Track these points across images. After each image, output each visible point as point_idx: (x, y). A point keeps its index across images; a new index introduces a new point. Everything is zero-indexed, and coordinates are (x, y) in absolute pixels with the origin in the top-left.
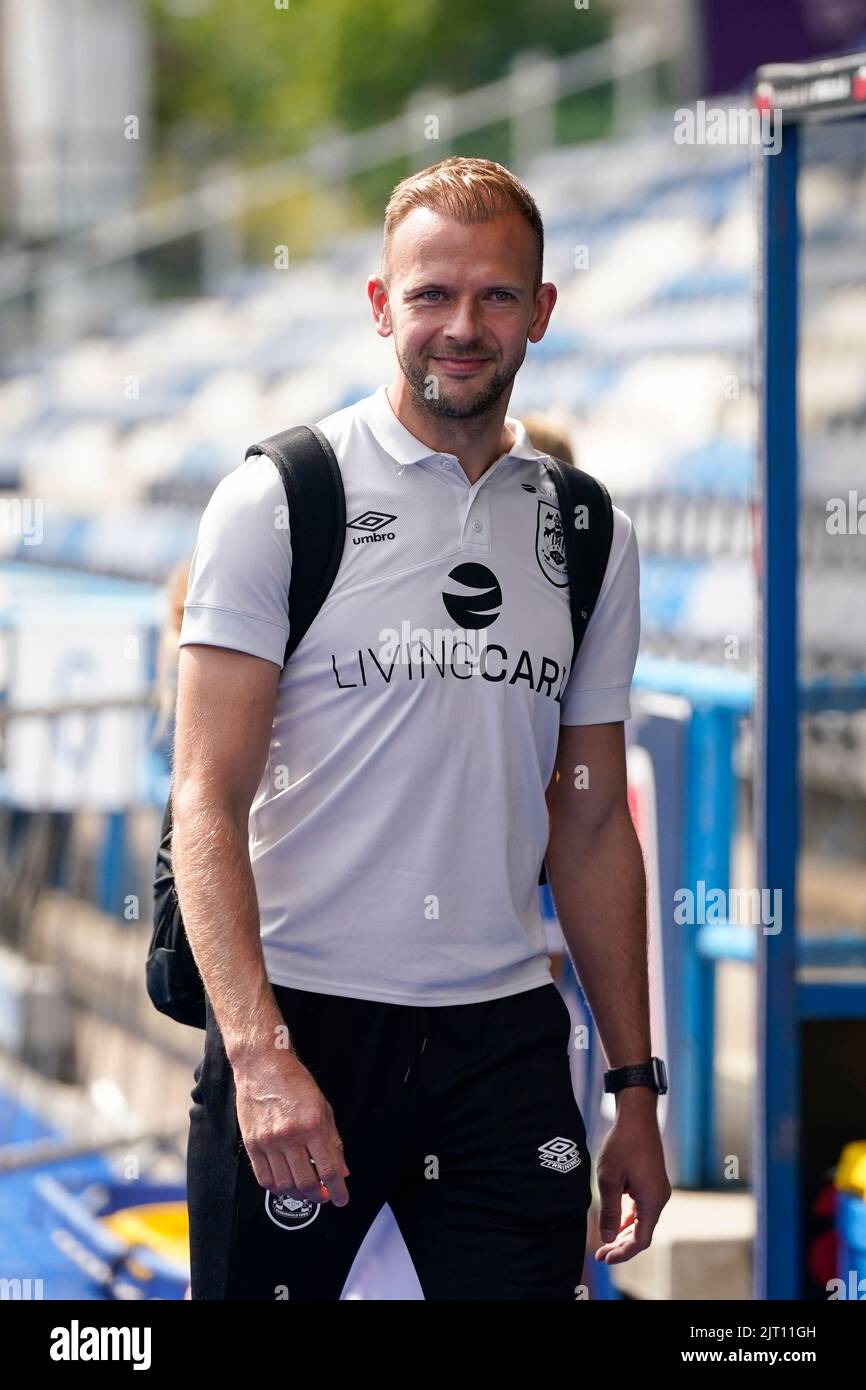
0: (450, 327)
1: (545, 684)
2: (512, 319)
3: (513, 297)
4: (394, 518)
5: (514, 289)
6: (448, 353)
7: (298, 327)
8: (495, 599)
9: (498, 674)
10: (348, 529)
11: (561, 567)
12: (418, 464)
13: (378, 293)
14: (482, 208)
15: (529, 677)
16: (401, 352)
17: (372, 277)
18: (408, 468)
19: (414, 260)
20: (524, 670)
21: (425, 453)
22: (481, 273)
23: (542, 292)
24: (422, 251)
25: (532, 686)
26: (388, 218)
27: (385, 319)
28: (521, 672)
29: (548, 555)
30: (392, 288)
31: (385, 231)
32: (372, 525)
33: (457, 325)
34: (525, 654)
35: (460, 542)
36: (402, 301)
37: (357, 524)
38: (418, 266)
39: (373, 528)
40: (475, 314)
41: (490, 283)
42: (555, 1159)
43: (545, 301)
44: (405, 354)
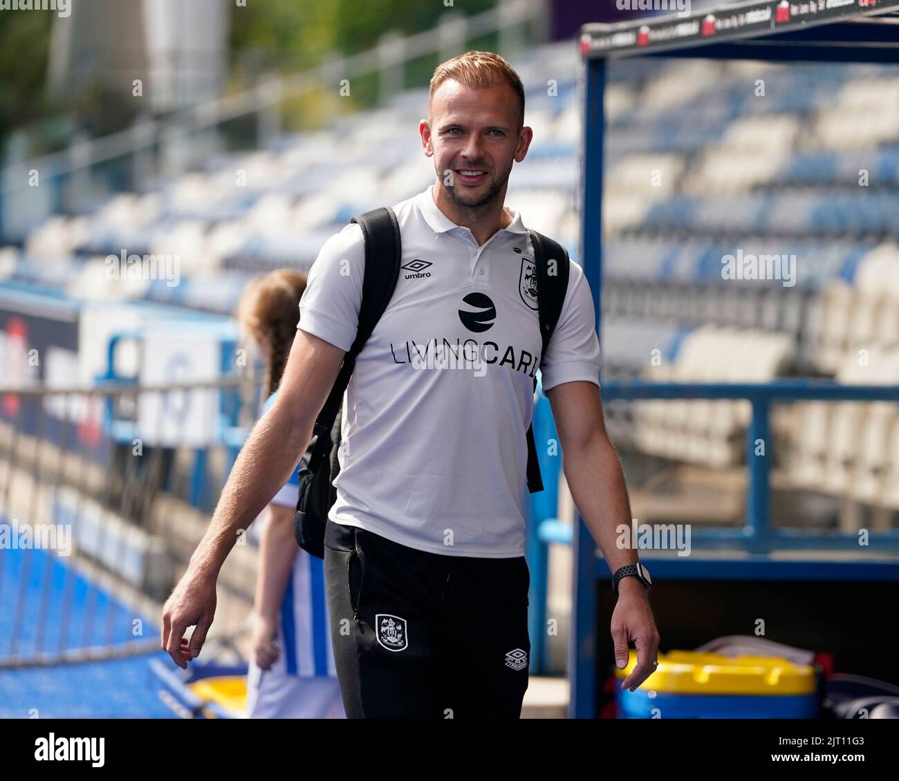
0: (465, 151)
1: (523, 366)
2: (502, 147)
3: (503, 133)
4: (431, 264)
5: (504, 129)
6: (464, 166)
7: (312, 168)
8: (492, 314)
9: (492, 359)
10: (401, 269)
11: (535, 298)
12: (447, 232)
13: (425, 131)
14: (485, 80)
15: (513, 362)
16: (437, 166)
17: (422, 121)
18: (442, 235)
19: (444, 110)
20: (509, 357)
21: (452, 226)
22: (484, 118)
23: (523, 132)
24: (449, 105)
25: (513, 367)
26: (431, 86)
27: (429, 146)
28: (507, 358)
29: (527, 291)
30: (433, 127)
31: (430, 93)
32: (417, 268)
33: (469, 149)
34: (510, 348)
35: (470, 280)
36: (437, 135)
37: (408, 267)
38: (446, 113)
39: (417, 269)
40: (479, 143)
41: (489, 125)
42: (514, 661)
43: (525, 137)
44: (439, 167)
